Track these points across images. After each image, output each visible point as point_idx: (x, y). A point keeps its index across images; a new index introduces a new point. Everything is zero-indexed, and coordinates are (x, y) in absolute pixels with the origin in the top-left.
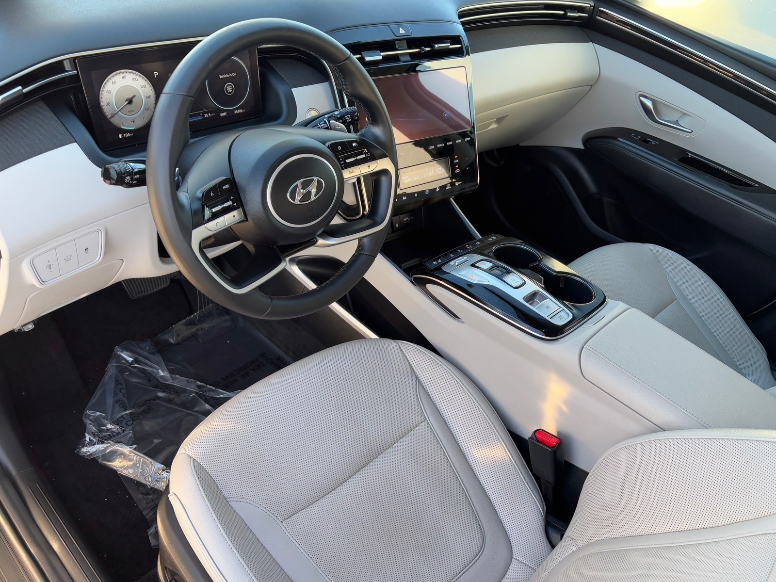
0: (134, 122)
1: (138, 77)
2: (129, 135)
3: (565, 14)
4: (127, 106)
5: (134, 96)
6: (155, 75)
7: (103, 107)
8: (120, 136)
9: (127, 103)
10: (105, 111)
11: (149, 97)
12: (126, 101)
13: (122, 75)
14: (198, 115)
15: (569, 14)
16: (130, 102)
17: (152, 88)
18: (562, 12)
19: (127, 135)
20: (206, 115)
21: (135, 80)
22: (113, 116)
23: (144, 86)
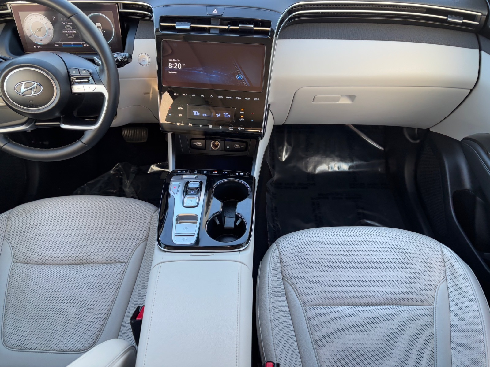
0: (42, 41)
1: (43, 18)
2: (39, 47)
3: (447, 19)
4: (38, 32)
5: (42, 28)
6: (53, 18)
7: (25, 31)
8: (35, 47)
9: (38, 30)
10: (26, 33)
11: (50, 29)
12: (37, 29)
13: (34, 16)
14: (80, 44)
15: (449, 19)
16: (40, 30)
17: (51, 24)
18: (445, 17)
19: (38, 47)
20: (85, 45)
21: (42, 19)
22: (31, 36)
23: (47, 23)
